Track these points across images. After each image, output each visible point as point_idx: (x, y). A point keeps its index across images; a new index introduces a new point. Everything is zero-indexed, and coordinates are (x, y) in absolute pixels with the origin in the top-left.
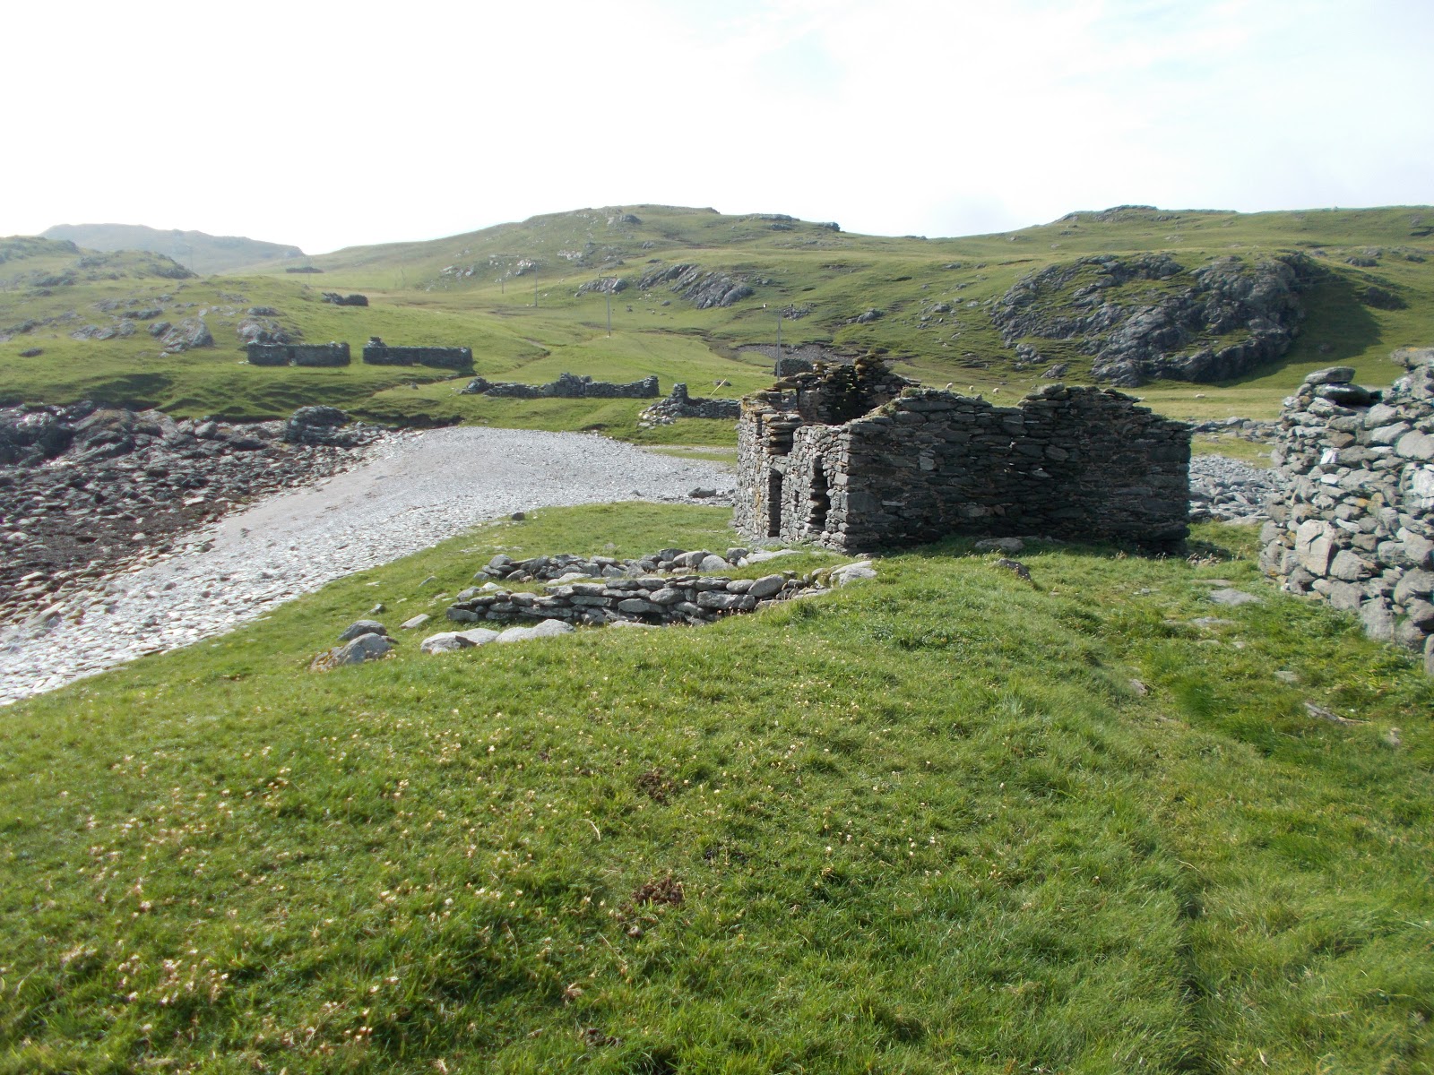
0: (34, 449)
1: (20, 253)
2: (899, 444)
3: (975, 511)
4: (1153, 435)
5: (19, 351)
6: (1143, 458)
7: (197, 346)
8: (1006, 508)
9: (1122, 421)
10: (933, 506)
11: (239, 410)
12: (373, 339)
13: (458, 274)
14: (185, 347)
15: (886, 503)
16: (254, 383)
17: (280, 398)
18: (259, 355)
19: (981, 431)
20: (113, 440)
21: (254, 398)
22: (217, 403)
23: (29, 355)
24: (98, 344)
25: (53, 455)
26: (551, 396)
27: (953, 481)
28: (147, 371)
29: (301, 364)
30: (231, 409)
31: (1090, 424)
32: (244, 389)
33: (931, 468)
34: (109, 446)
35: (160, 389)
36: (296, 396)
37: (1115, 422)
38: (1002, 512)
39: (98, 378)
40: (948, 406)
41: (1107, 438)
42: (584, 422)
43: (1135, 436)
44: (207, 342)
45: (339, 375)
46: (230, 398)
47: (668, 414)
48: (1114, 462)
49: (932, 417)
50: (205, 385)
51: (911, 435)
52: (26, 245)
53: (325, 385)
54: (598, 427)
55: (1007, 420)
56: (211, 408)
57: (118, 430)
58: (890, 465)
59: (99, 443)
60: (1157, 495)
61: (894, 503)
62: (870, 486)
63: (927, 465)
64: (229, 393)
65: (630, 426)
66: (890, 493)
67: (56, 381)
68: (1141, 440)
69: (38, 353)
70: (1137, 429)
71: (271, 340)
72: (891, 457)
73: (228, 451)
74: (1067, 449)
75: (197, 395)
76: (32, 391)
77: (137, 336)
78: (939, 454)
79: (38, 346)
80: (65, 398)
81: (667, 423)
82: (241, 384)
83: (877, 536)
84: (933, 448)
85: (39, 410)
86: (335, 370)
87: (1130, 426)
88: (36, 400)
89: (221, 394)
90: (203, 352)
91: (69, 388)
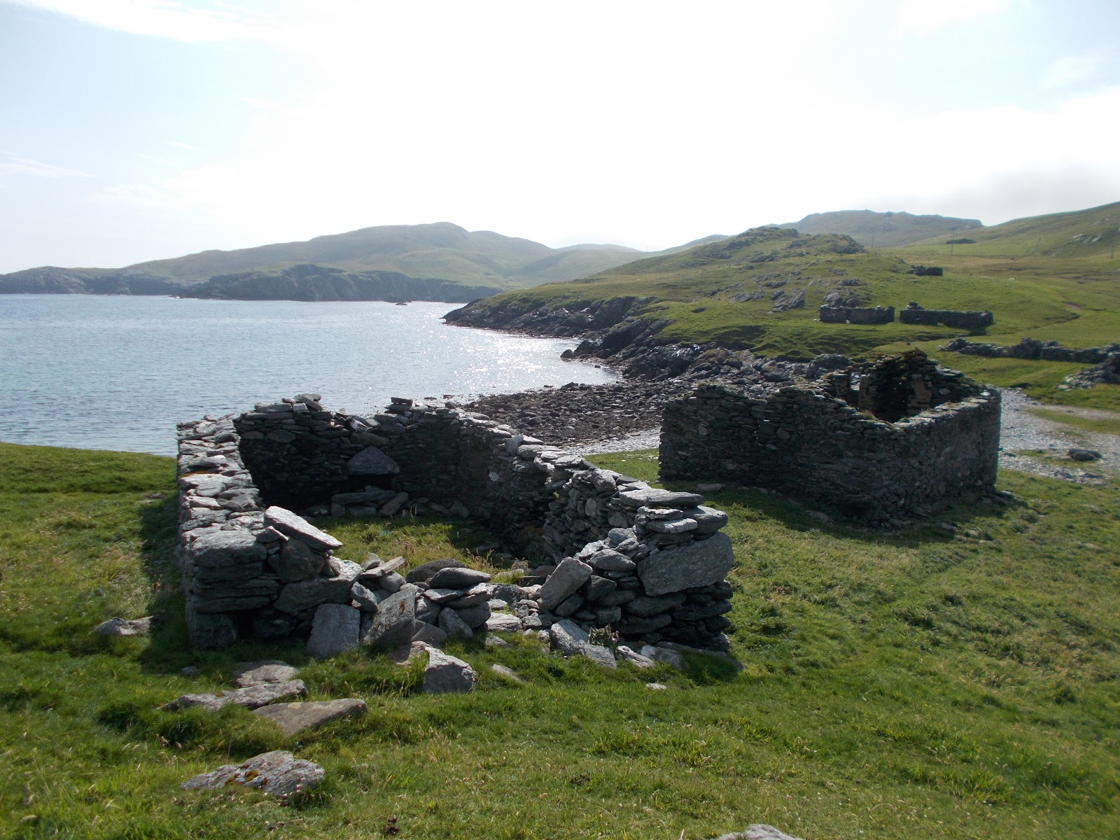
0: (665, 371)
1: (761, 238)
2: (688, 417)
3: (730, 466)
4: (848, 430)
5: (693, 309)
6: (841, 445)
7: (793, 307)
8: (750, 467)
9: (827, 417)
10: (706, 458)
11: (798, 353)
12: (911, 304)
13: (1086, 241)
14: (784, 308)
15: (680, 452)
16: (814, 335)
17: (826, 346)
18: (826, 317)
19: (736, 414)
20: (707, 369)
21: (810, 345)
22: (786, 348)
23: (696, 311)
24: (739, 305)
25: (674, 376)
26: (1011, 356)
27: (717, 444)
28: (753, 324)
29: (853, 322)
30: (793, 353)
31: (806, 416)
32: (806, 339)
33: (705, 434)
34: (704, 372)
35: (758, 336)
36: (836, 346)
37: (823, 417)
38: (747, 469)
39: (724, 328)
40: (718, 396)
41: (816, 427)
42: (1014, 382)
43: (835, 429)
44: (800, 304)
45: (872, 331)
46: (795, 344)
47: (1091, 380)
48: (821, 445)
49: (709, 402)
50: (783, 335)
51: (695, 412)
52: (766, 233)
53: (857, 339)
54: (1024, 386)
55: (754, 408)
56: (782, 351)
57: (712, 362)
58: (682, 429)
59: (698, 370)
60: (852, 473)
61: (684, 453)
62: (671, 440)
63: (703, 432)
64: (795, 341)
65: (1050, 387)
66: (682, 447)
67: (701, 329)
68: (839, 432)
69: (702, 310)
70: (837, 424)
71: (845, 304)
72: (683, 425)
73: (760, 382)
74: (790, 432)
75: (776, 342)
76: (686, 334)
77: (763, 299)
78: (710, 426)
79: (704, 306)
80: (703, 340)
81: (1085, 387)
82: (805, 335)
83: (675, 472)
84: (708, 422)
85: (687, 346)
86: (871, 327)
87: (832, 421)
88: (687, 340)
89: (790, 342)
90: (795, 312)
91: (707, 333)
